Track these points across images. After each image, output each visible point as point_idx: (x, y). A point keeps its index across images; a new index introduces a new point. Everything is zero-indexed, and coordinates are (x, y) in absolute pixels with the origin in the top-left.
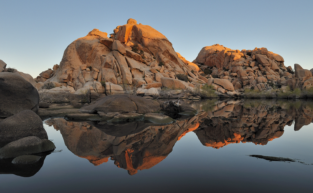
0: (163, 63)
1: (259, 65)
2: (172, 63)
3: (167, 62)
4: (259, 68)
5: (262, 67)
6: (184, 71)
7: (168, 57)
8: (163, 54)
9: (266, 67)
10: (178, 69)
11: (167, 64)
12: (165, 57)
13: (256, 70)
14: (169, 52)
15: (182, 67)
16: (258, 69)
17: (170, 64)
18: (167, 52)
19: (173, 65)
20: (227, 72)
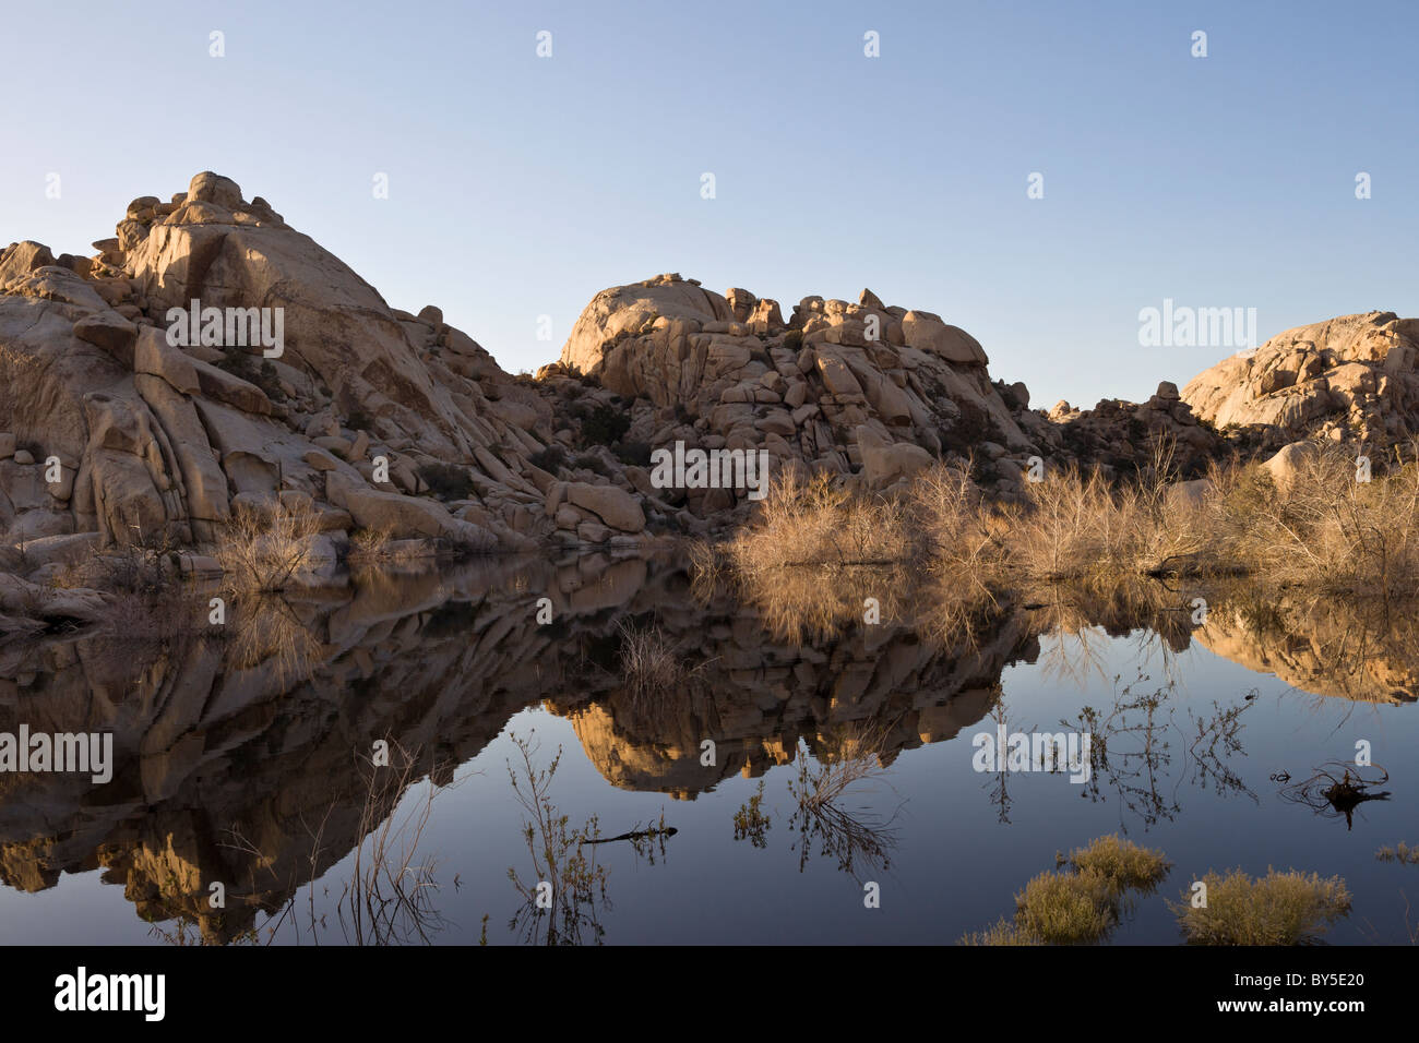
0: (367, 417)
1: (824, 399)
2: (404, 413)
3: (383, 411)
4: (822, 412)
5: (833, 408)
6: (459, 450)
7: (388, 390)
8: (364, 375)
9: (847, 409)
10: (433, 438)
11: (384, 422)
12: (372, 388)
13: (807, 424)
14: (391, 370)
15: (450, 429)
16: (819, 417)
17: (397, 417)
18: (382, 369)
19: (411, 425)
20: (689, 429)
